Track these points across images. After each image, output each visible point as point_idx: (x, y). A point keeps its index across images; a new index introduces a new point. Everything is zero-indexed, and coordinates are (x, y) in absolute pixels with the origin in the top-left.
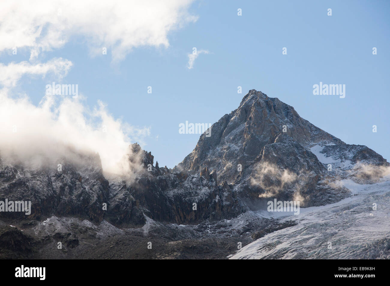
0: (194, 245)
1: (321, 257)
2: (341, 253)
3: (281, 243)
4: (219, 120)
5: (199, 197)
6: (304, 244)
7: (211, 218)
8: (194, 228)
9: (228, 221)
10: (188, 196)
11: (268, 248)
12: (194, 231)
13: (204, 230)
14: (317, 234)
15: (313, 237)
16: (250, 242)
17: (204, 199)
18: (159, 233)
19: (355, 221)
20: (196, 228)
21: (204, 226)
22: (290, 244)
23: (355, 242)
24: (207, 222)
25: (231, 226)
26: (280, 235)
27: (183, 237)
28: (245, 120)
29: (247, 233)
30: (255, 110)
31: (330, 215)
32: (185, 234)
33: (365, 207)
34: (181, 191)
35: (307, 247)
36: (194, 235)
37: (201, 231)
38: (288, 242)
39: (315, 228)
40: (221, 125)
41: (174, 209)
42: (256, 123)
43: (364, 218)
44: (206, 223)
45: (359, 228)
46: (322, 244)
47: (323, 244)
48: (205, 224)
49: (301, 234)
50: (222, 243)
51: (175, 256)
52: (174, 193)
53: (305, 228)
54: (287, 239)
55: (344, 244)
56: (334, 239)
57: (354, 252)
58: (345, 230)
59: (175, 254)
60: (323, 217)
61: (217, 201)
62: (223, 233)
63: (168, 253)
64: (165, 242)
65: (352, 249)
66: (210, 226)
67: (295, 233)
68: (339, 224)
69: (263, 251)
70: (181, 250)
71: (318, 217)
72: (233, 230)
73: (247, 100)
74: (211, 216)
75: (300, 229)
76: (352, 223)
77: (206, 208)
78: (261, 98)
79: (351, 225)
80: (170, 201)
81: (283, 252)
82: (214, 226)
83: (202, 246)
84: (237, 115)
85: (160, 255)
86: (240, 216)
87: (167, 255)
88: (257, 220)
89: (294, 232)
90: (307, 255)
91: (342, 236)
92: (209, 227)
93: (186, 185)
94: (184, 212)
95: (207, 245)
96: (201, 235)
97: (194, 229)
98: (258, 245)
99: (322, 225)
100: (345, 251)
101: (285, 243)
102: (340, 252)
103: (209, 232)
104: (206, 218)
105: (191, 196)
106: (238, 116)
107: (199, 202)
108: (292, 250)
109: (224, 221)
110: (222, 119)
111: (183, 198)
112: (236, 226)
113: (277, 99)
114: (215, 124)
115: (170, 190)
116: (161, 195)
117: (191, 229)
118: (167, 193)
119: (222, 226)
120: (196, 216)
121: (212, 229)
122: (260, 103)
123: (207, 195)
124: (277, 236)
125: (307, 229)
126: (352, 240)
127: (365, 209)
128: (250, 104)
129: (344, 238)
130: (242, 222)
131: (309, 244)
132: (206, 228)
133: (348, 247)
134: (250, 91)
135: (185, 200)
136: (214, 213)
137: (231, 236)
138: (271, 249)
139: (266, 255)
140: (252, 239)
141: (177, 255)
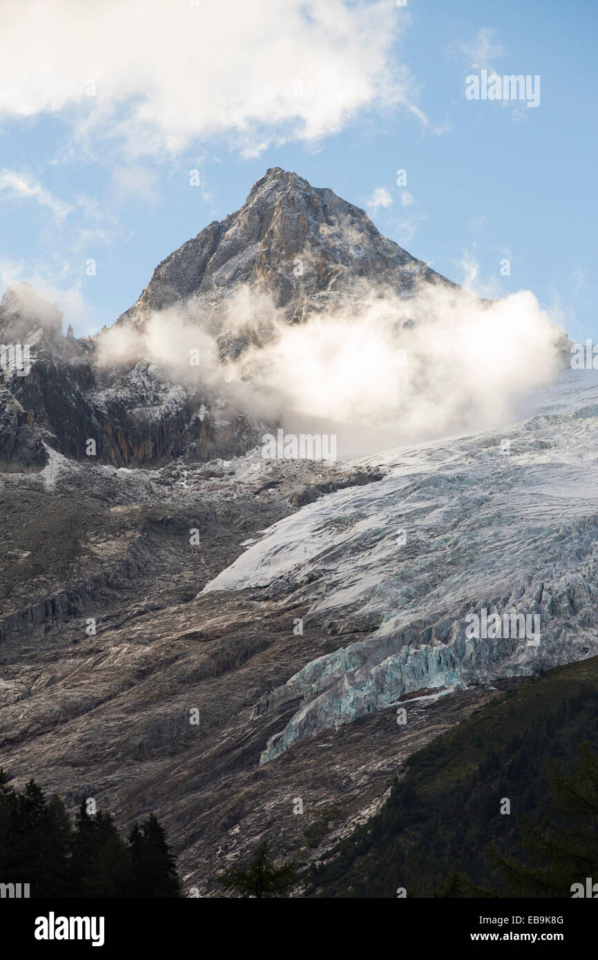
0: (169, 517)
1: (462, 550)
2: (507, 544)
3: (365, 517)
4: (199, 234)
5: (163, 407)
6: (418, 522)
7: (187, 456)
8: (151, 476)
9: (226, 464)
10: (139, 405)
11: (335, 527)
12: (153, 484)
13: (174, 482)
14: (443, 500)
15: (436, 507)
16: (289, 514)
17: (173, 413)
18: (78, 485)
19: (522, 473)
20: (156, 477)
21: (174, 472)
22: (386, 521)
23: (534, 519)
24: (180, 465)
25: (232, 474)
26: (359, 500)
27: (129, 496)
28: (258, 238)
29: (270, 490)
30: (282, 215)
31: (456, 457)
32: (134, 488)
33: (531, 441)
34: (124, 394)
35: (426, 528)
36: (152, 492)
37: (168, 484)
38: (381, 515)
39: (436, 485)
40: (203, 247)
41: (107, 433)
42: (284, 245)
43: (540, 467)
44: (178, 467)
45: (536, 489)
46: (459, 522)
47: (460, 524)
48: (175, 469)
49: (407, 499)
50: (228, 514)
51: (129, 539)
52: (107, 396)
53: (414, 485)
54: (376, 508)
55: (509, 525)
56: (486, 512)
57: (535, 541)
58: (504, 491)
59: (129, 534)
60: (439, 460)
61: (202, 418)
62: (217, 489)
63: (113, 533)
64: (101, 506)
65: (531, 536)
66: (185, 473)
67: (392, 495)
68: (487, 478)
69: (324, 535)
70: (140, 527)
71: (429, 460)
72: (239, 483)
73: (262, 192)
74: (188, 450)
75: (402, 487)
76: (517, 476)
77: (179, 433)
78: (296, 187)
79: (516, 480)
80: (99, 415)
81: (374, 538)
82: (195, 474)
83: (186, 518)
84: (240, 224)
85: (96, 535)
86: (250, 452)
87: (111, 536)
88: (291, 462)
89: (390, 494)
90: (428, 546)
91: (503, 507)
92: (183, 476)
93: (134, 380)
94: (130, 441)
95: (195, 517)
96: (168, 493)
97: (152, 479)
98: (313, 521)
99: (453, 481)
100: (515, 538)
101: (374, 517)
102: (504, 542)
103: (186, 487)
104: (177, 454)
105: (145, 405)
106: (241, 228)
107: (162, 418)
108: (393, 534)
109: (216, 463)
110: (205, 231)
111: (128, 409)
112: (245, 474)
113: (330, 191)
114: (188, 242)
115: (99, 390)
116: (79, 400)
117: (146, 478)
118: (92, 395)
119: (212, 474)
120: (155, 449)
121: (190, 480)
122: (293, 199)
123: (181, 405)
124: (354, 502)
125: (419, 488)
126: (527, 514)
127: (531, 444)
128: (269, 200)
129: (508, 509)
130: (256, 467)
131: (430, 522)
132: (177, 477)
133: (520, 532)
134: (269, 171)
135: (131, 412)
136: (194, 444)
137: (235, 497)
138: (342, 531)
139: (336, 544)
140: (291, 506)
141: (133, 537)
